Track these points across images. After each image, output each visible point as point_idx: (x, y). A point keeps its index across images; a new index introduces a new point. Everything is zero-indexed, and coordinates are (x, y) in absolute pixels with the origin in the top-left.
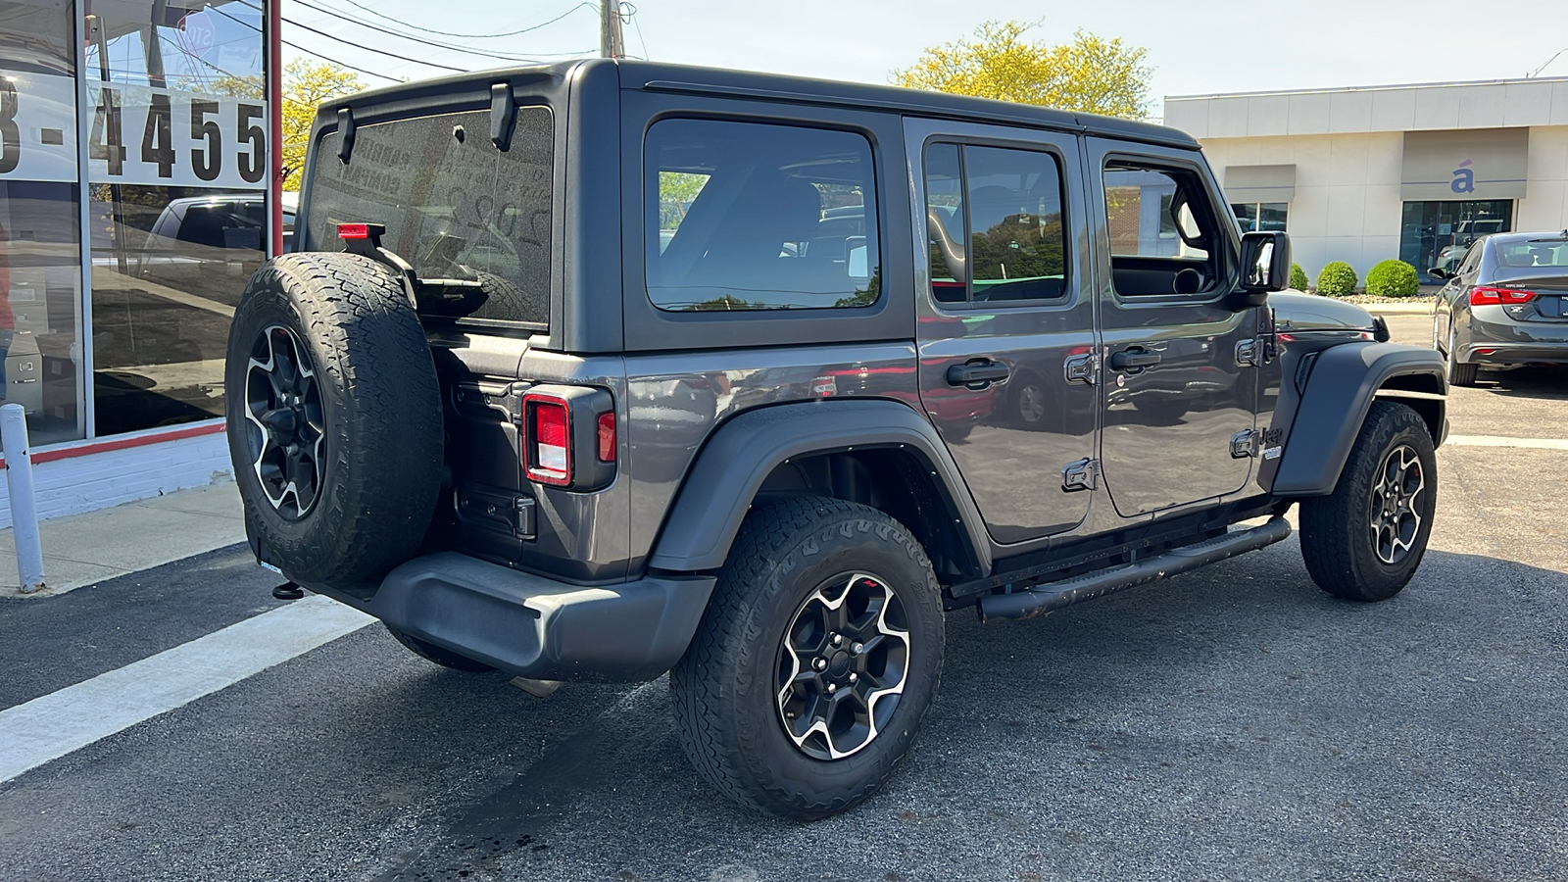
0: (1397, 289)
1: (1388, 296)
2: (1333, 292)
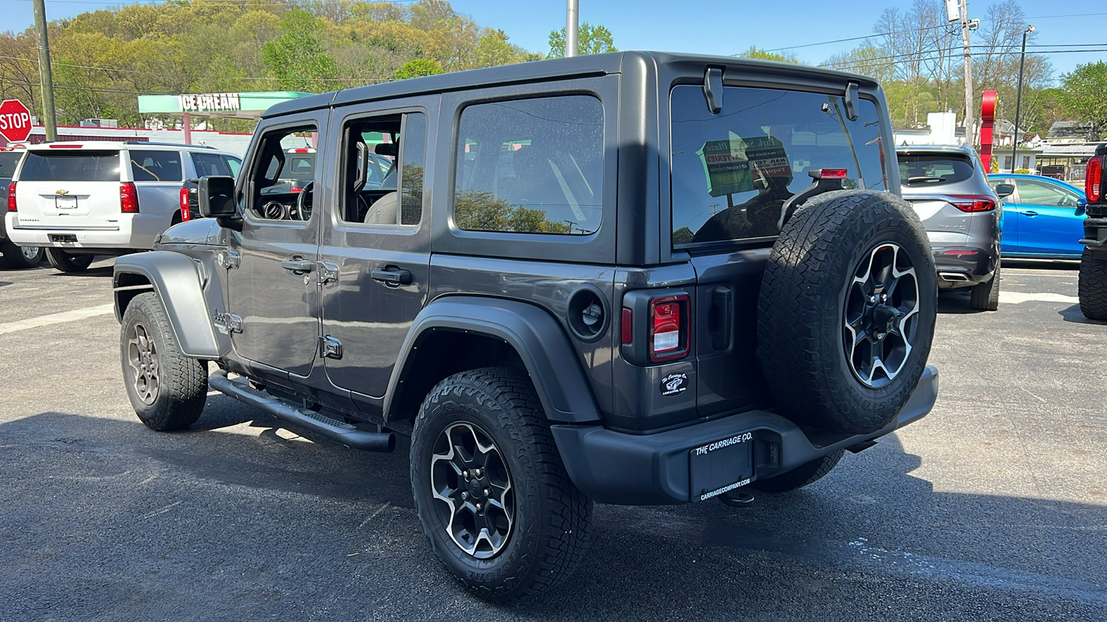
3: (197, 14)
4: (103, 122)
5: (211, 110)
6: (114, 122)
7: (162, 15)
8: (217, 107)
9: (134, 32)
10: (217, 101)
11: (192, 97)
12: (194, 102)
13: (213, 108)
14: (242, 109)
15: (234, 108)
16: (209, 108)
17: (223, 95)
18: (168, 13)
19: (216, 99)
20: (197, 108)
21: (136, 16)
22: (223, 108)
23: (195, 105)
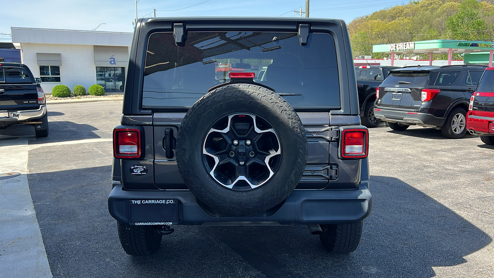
0: (99, 93)
1: (97, 95)
2: (80, 95)
3: (422, 7)
4: (366, 57)
5: (402, 50)
6: (370, 57)
7: (406, 9)
8: (405, 49)
9: (393, 18)
10: (405, 46)
11: (395, 44)
12: (395, 47)
13: (403, 49)
14: (415, 49)
15: (412, 48)
16: (401, 49)
17: (408, 43)
18: (409, 8)
19: (404, 45)
20: (396, 49)
21: (395, 11)
22: (407, 49)
23: (395, 48)
